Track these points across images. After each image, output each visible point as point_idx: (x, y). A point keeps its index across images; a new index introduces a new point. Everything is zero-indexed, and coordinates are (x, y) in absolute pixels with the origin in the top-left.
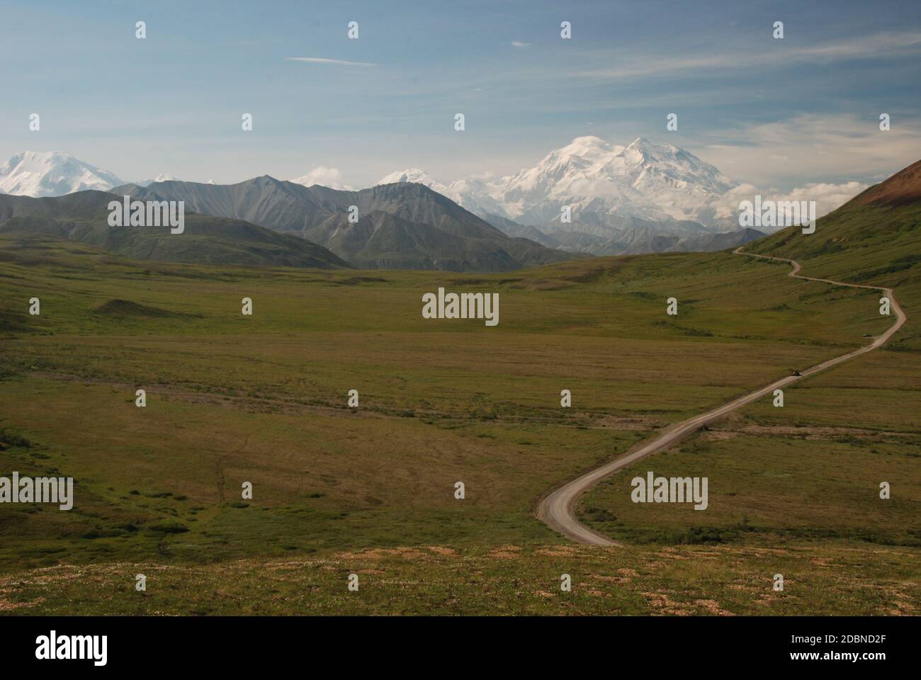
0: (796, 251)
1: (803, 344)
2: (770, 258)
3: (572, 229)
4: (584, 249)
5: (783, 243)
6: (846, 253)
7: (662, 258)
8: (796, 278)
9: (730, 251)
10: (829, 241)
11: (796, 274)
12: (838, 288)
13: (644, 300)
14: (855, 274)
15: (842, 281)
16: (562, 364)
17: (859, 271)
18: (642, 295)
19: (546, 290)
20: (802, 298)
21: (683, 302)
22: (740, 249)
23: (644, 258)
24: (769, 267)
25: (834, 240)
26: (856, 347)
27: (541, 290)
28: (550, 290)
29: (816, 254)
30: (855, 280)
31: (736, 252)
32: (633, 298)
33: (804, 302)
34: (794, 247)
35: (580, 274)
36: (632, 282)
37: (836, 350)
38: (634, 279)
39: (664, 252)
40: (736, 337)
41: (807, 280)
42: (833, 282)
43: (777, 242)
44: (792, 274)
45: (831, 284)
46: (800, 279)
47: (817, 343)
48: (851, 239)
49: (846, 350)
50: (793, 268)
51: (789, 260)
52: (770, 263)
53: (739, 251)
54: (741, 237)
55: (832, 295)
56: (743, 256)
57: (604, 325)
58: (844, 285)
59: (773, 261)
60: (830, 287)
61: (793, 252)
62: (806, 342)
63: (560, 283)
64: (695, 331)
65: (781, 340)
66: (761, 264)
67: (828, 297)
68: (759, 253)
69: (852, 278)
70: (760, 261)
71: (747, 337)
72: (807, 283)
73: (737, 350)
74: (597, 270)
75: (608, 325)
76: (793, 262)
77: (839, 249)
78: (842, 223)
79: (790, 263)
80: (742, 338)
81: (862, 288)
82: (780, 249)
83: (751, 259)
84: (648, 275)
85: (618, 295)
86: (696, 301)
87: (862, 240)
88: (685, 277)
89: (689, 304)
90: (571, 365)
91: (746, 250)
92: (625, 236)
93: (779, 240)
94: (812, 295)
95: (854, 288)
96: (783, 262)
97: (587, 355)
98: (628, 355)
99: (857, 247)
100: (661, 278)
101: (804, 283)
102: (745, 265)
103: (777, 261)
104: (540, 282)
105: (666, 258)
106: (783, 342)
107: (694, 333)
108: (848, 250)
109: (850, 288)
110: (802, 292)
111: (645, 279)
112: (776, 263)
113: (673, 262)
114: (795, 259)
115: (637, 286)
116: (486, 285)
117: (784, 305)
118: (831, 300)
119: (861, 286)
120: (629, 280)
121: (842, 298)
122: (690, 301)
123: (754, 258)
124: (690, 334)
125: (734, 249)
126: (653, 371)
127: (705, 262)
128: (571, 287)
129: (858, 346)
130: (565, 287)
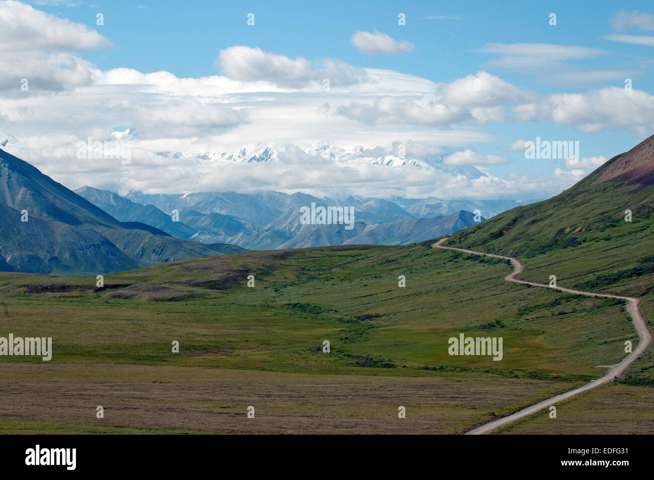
0: (517, 245)
1: (516, 376)
2: (482, 254)
3: (211, 210)
4: (230, 239)
5: (500, 234)
6: (583, 248)
7: (334, 253)
8: (515, 284)
9: (428, 244)
10: (561, 231)
11: (515, 277)
12: (569, 298)
13: (305, 315)
14: (591, 277)
15: (576, 287)
16: (168, 409)
17: (597, 274)
18: (303, 307)
19: (163, 300)
20: (521, 312)
21: (359, 318)
22: (442, 241)
23: (308, 254)
24: (480, 267)
25: (567, 231)
26: (585, 380)
27: (157, 300)
28: (170, 300)
29: (543, 249)
30: (591, 286)
31: (436, 245)
32: (289, 311)
33: (524, 317)
34: (515, 239)
35: (214, 277)
36: (289, 288)
37: (558, 385)
38: (292, 284)
39: (344, 244)
40: (427, 368)
41: (530, 286)
42: (563, 289)
43: (493, 231)
44: (509, 278)
45: (560, 291)
46: (521, 285)
47: (533, 376)
48: (589, 229)
49: (571, 385)
50: (512, 268)
51: (507, 258)
52: (482, 261)
53: (442, 245)
54: (452, 224)
55: (560, 308)
56: (445, 251)
57: (242, 352)
58: (578, 293)
59: (486, 258)
60: (559, 296)
61: (514, 246)
62: (520, 374)
63: (185, 290)
64: (371, 359)
65: (488, 372)
66: (470, 262)
67: (556, 309)
68: (468, 248)
69: (587, 283)
70: (469, 258)
71: (441, 368)
72: (530, 290)
73: (424, 386)
74: (240, 271)
75: (249, 352)
76: (513, 260)
77: (574, 242)
78: (577, 206)
79: (508, 262)
80: (434, 369)
81: (601, 298)
82: (496, 242)
83: (457, 256)
84: (312, 278)
85: (267, 307)
86: (377, 316)
87: (603, 230)
88: (365, 282)
89: (367, 321)
90: (183, 410)
91: (451, 243)
92: (289, 220)
93: (495, 230)
94: (535, 307)
95: (590, 297)
96: (500, 261)
97: (208, 396)
98: (268, 396)
99: (596, 240)
100: (332, 282)
101: (526, 291)
102: (448, 265)
103: (492, 258)
104: (156, 289)
105: (340, 253)
106: (490, 375)
107: (369, 363)
108: (584, 245)
109: (585, 297)
110: (523, 304)
111: (307, 284)
112: (489, 261)
113: (349, 259)
114: (515, 255)
115: (294, 295)
116: (75, 293)
117: (498, 322)
118: (560, 314)
119: (598, 295)
120: (285, 286)
121: (574, 311)
122: (369, 317)
123: (461, 254)
124: (363, 365)
125: (436, 241)
126: (301, 419)
127: (394, 261)
128: (201, 296)
129: (587, 379)
130: (192, 296)
